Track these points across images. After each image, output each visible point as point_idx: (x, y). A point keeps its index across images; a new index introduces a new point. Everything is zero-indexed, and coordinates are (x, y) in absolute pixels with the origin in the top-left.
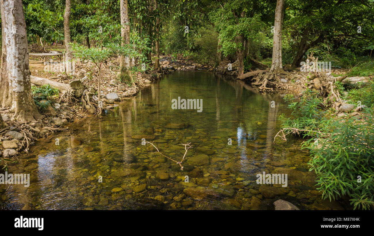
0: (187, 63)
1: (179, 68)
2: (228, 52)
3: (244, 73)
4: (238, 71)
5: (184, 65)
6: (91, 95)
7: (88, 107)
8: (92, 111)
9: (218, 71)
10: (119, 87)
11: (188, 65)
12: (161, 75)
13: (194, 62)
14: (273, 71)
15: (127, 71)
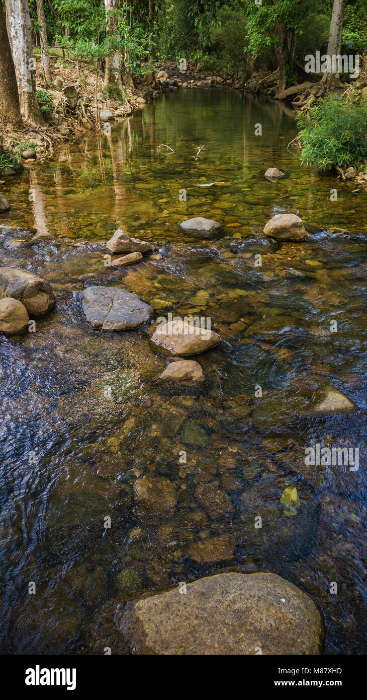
0: (197, 77)
1: (185, 84)
2: (258, 52)
3: (286, 89)
4: (278, 87)
5: (192, 79)
6: (86, 106)
7: (84, 120)
8: (90, 127)
9: (248, 88)
10: (109, 103)
11: (200, 79)
12: (158, 93)
13: (210, 75)
14: (325, 83)
15: (116, 81)
